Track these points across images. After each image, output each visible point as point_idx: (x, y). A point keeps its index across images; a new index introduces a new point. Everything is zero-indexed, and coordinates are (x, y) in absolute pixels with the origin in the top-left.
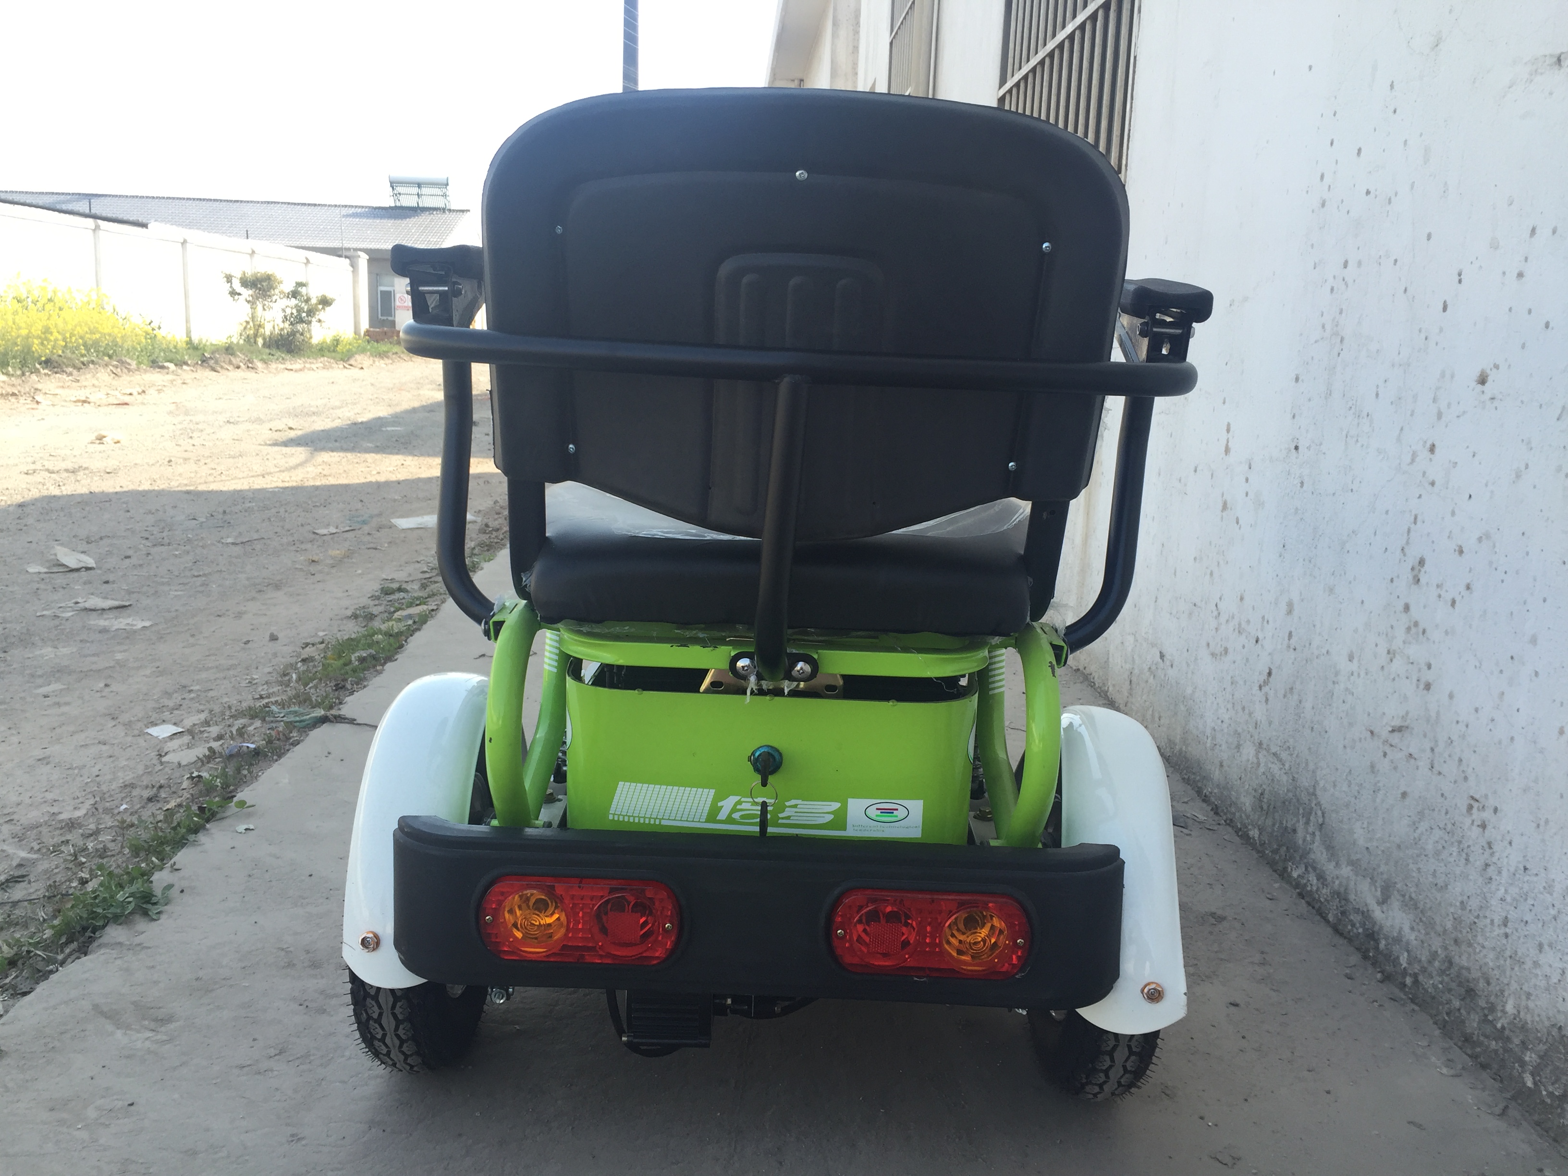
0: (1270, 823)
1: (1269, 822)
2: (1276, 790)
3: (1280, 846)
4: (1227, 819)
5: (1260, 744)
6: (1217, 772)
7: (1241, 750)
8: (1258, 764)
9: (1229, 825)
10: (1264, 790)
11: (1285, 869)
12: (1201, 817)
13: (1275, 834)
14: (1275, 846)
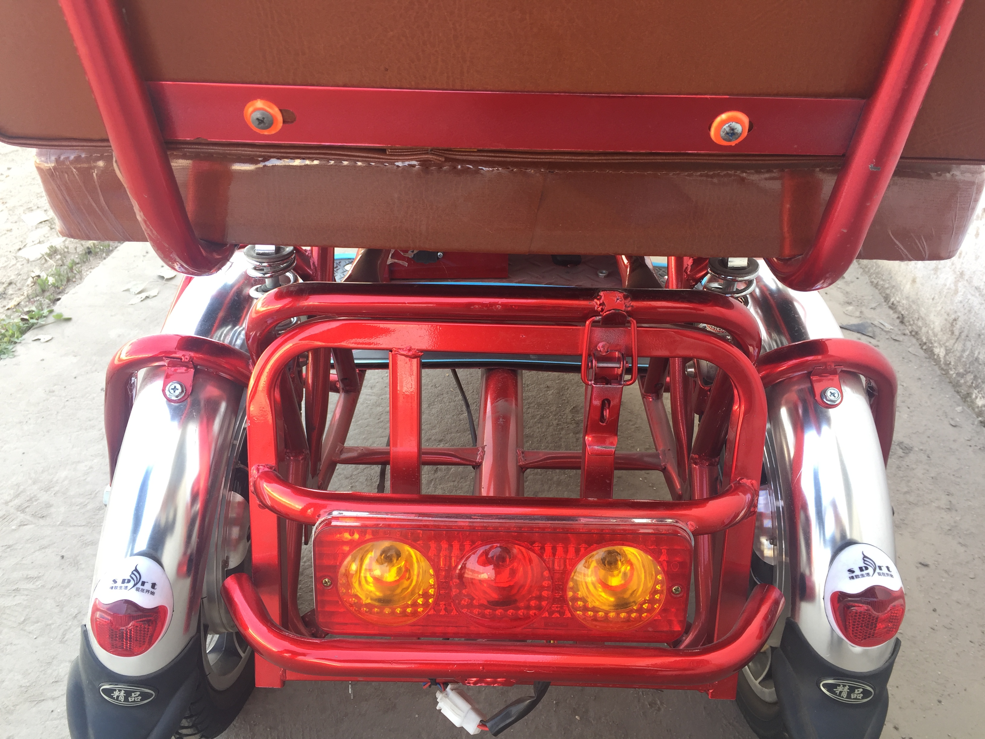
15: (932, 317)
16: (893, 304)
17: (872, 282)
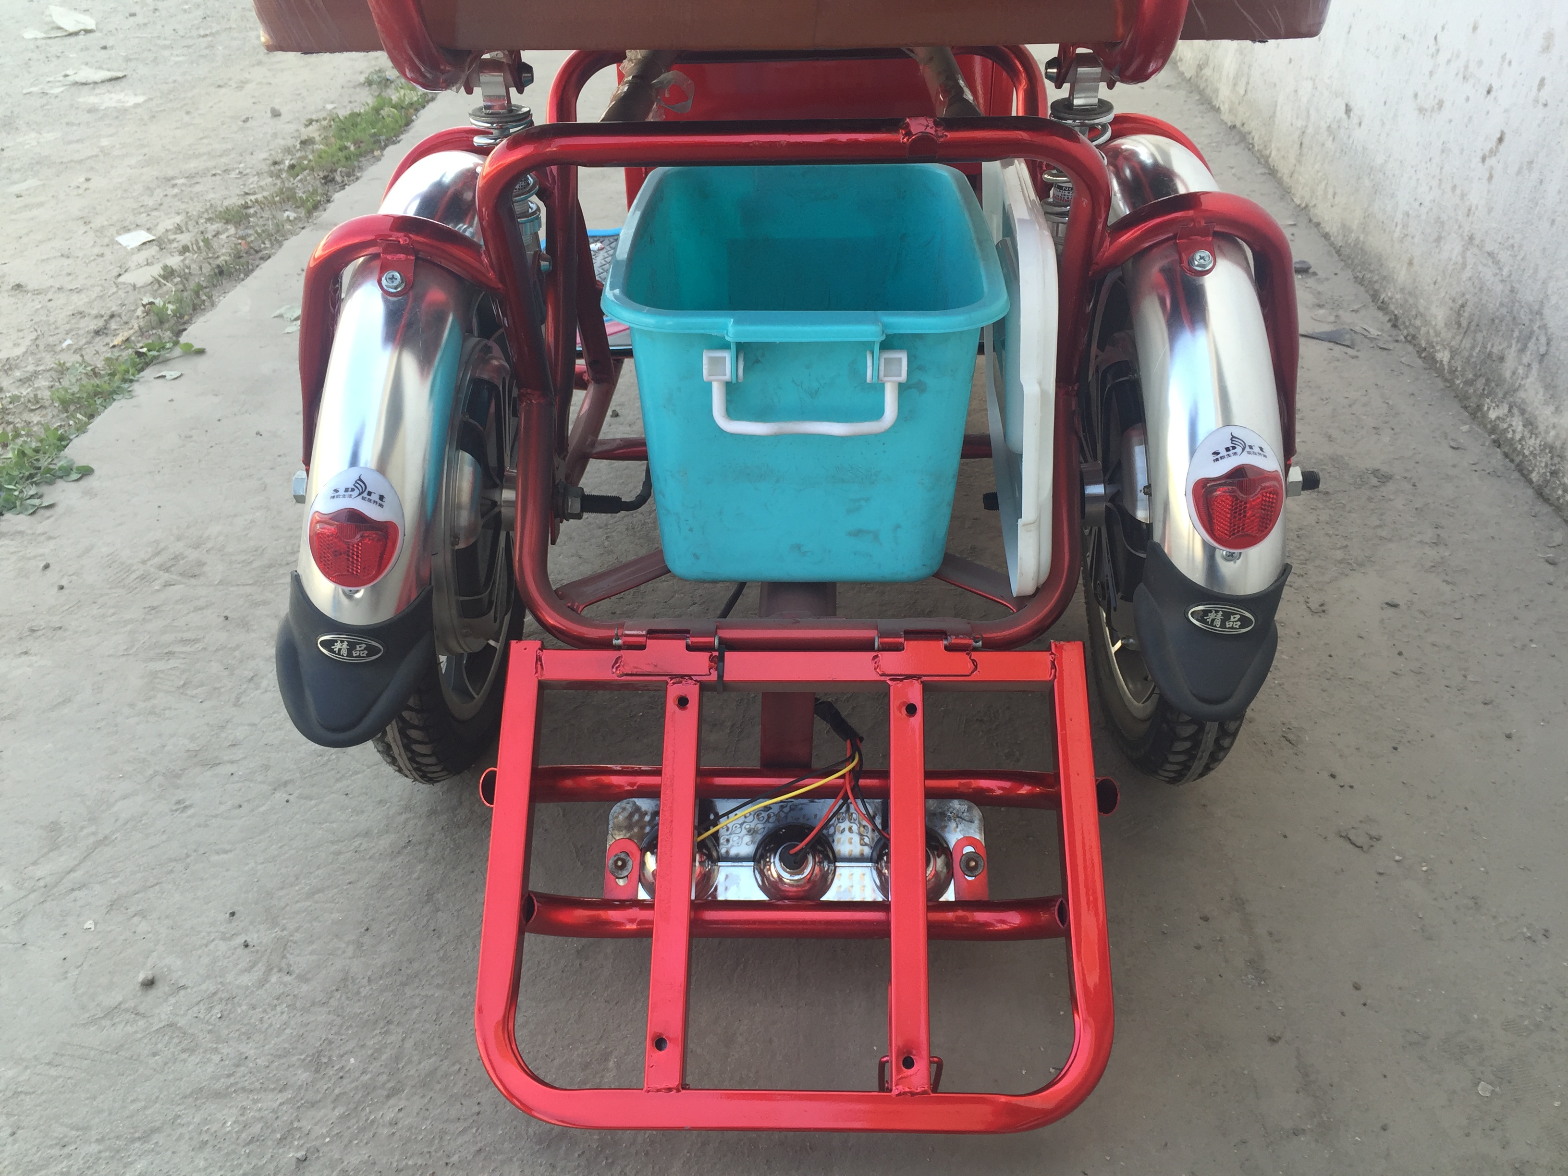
0: (1468, 346)
1: (1467, 343)
2: (1484, 302)
3: (1477, 376)
4: (1408, 335)
5: (1471, 238)
6: (1403, 272)
7: (1442, 244)
8: (1464, 265)
9: (1410, 342)
10: (1467, 300)
11: (1479, 407)
12: (1374, 332)
13: (1473, 360)
14: (1470, 376)
15: (1434, 310)
16: (1383, 302)
17: (1356, 278)
